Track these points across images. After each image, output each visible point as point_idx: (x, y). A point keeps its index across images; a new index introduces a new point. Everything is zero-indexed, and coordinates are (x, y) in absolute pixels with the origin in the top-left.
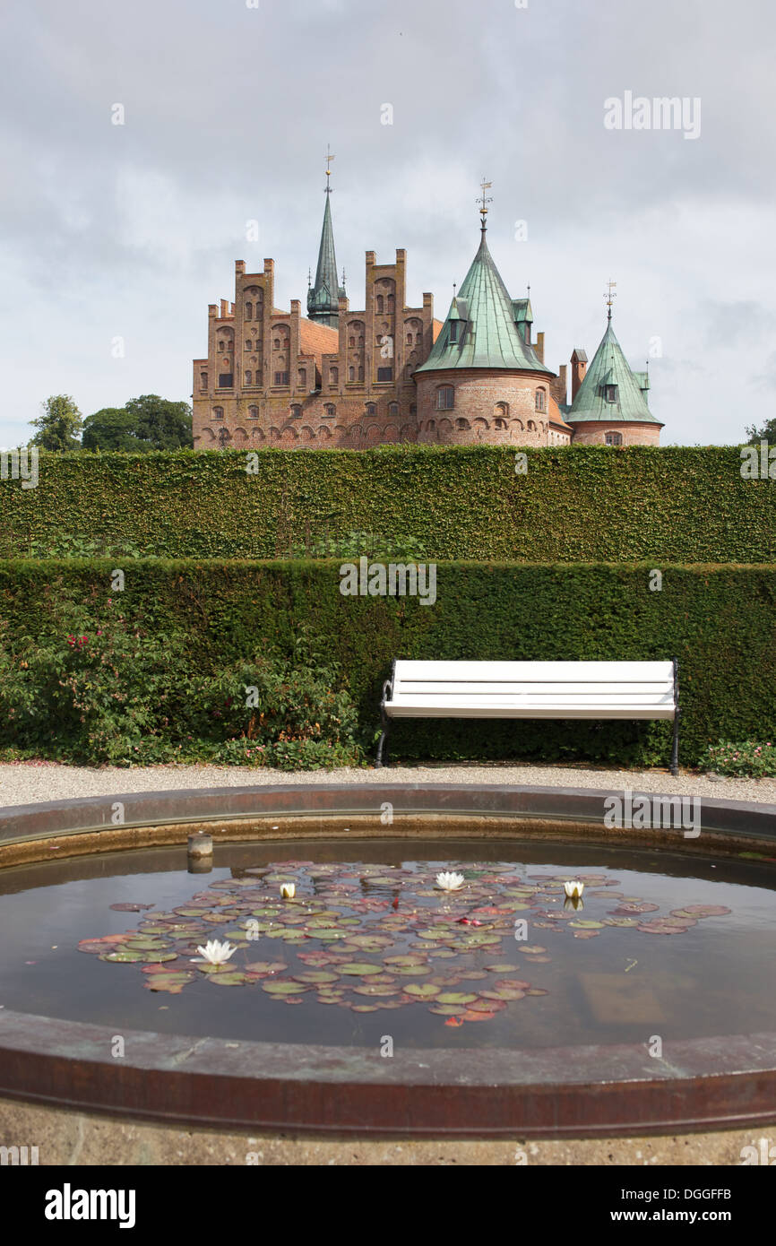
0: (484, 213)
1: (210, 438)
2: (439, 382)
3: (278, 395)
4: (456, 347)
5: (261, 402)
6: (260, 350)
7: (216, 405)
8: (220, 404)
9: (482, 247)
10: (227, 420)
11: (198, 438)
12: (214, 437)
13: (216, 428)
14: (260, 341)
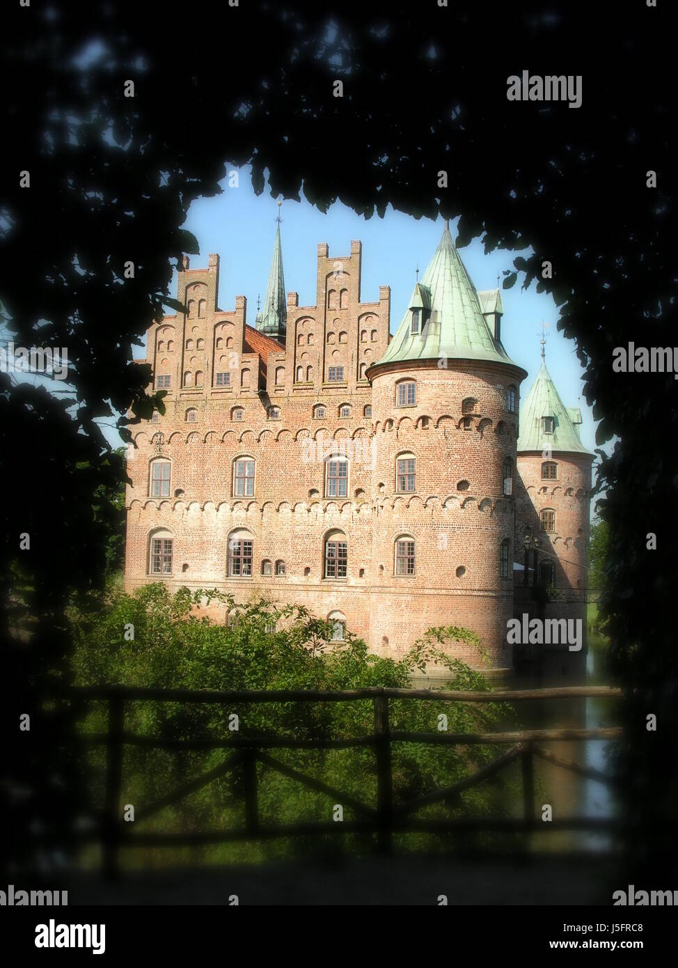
1: (146, 443)
2: (398, 376)
3: (219, 396)
10: (163, 422)
12: (149, 441)
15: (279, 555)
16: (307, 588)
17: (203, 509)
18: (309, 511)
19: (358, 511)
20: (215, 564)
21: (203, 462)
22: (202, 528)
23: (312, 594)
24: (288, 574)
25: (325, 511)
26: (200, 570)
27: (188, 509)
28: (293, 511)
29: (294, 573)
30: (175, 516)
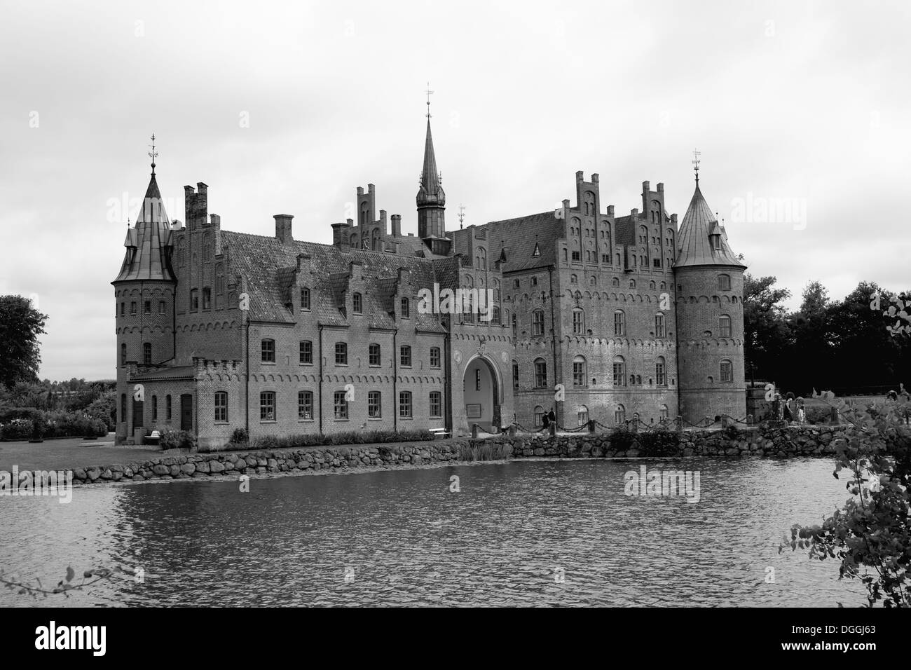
0: (696, 169)
1: (570, 297)
2: (720, 272)
3: (605, 270)
4: (720, 252)
5: (598, 273)
6: (595, 235)
7: (573, 273)
8: (576, 273)
9: (698, 189)
10: (580, 285)
11: (563, 296)
12: (572, 296)
13: (574, 290)
14: (595, 231)
15: (638, 372)
16: (651, 392)
17: (600, 343)
18: (649, 345)
19: (670, 345)
20: (608, 379)
21: (600, 312)
22: (601, 356)
23: (654, 395)
24: (643, 384)
25: (656, 345)
26: (601, 383)
27: (593, 343)
28: (643, 344)
29: (645, 383)
30: (587, 348)
